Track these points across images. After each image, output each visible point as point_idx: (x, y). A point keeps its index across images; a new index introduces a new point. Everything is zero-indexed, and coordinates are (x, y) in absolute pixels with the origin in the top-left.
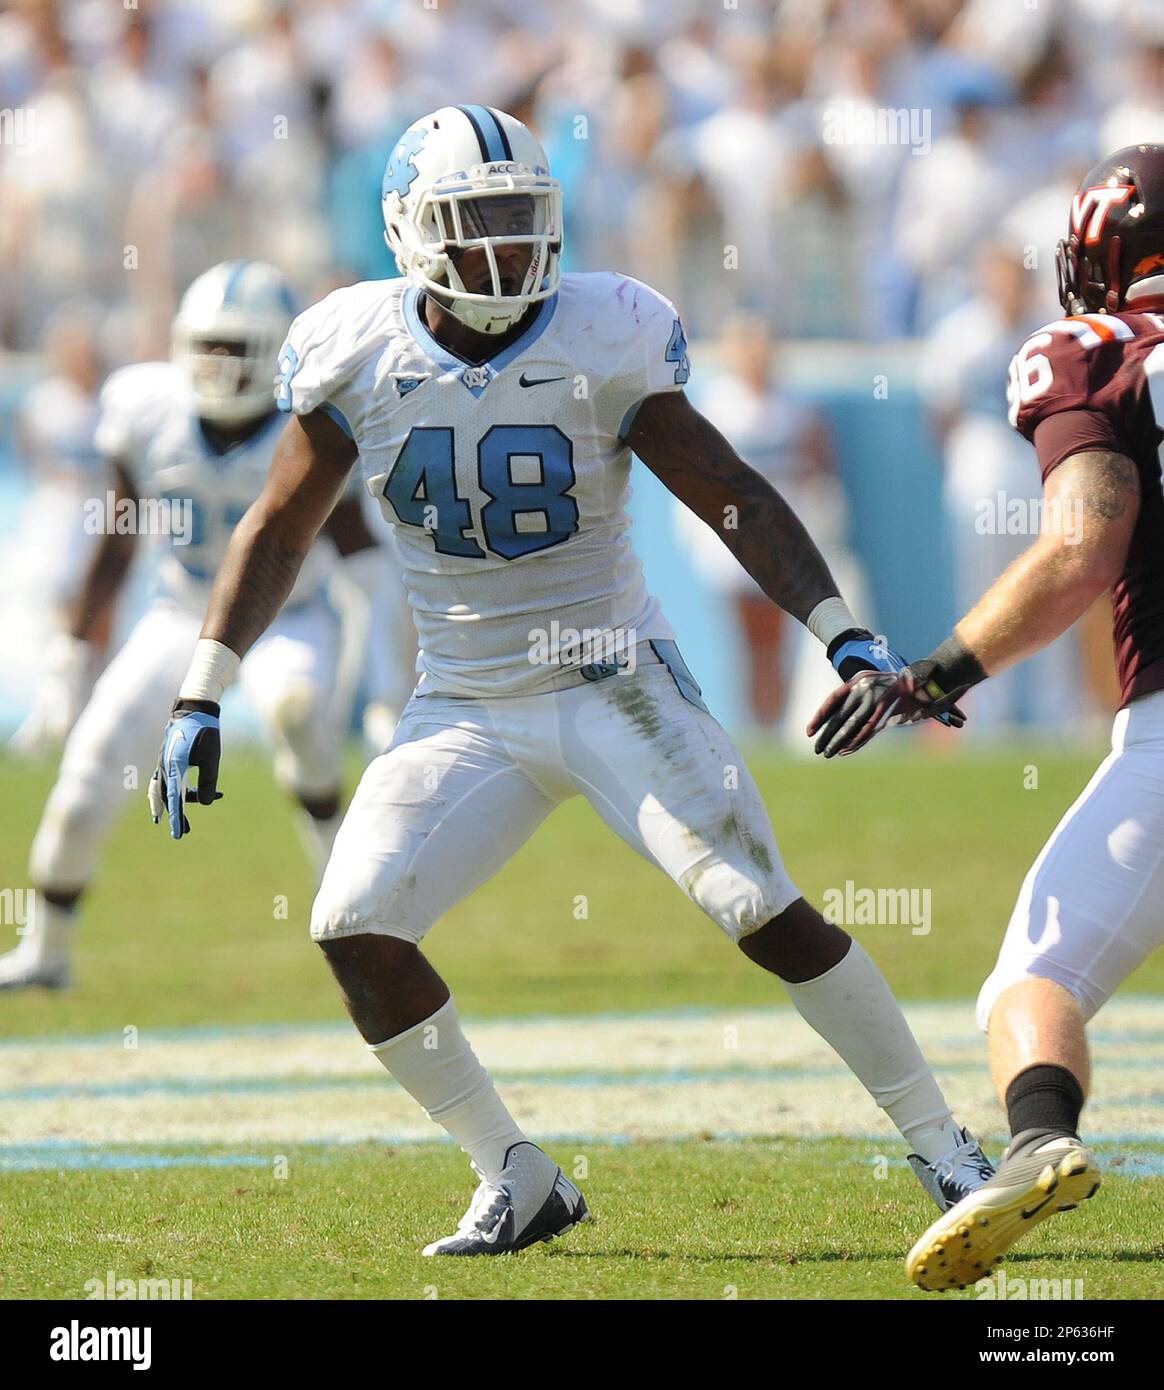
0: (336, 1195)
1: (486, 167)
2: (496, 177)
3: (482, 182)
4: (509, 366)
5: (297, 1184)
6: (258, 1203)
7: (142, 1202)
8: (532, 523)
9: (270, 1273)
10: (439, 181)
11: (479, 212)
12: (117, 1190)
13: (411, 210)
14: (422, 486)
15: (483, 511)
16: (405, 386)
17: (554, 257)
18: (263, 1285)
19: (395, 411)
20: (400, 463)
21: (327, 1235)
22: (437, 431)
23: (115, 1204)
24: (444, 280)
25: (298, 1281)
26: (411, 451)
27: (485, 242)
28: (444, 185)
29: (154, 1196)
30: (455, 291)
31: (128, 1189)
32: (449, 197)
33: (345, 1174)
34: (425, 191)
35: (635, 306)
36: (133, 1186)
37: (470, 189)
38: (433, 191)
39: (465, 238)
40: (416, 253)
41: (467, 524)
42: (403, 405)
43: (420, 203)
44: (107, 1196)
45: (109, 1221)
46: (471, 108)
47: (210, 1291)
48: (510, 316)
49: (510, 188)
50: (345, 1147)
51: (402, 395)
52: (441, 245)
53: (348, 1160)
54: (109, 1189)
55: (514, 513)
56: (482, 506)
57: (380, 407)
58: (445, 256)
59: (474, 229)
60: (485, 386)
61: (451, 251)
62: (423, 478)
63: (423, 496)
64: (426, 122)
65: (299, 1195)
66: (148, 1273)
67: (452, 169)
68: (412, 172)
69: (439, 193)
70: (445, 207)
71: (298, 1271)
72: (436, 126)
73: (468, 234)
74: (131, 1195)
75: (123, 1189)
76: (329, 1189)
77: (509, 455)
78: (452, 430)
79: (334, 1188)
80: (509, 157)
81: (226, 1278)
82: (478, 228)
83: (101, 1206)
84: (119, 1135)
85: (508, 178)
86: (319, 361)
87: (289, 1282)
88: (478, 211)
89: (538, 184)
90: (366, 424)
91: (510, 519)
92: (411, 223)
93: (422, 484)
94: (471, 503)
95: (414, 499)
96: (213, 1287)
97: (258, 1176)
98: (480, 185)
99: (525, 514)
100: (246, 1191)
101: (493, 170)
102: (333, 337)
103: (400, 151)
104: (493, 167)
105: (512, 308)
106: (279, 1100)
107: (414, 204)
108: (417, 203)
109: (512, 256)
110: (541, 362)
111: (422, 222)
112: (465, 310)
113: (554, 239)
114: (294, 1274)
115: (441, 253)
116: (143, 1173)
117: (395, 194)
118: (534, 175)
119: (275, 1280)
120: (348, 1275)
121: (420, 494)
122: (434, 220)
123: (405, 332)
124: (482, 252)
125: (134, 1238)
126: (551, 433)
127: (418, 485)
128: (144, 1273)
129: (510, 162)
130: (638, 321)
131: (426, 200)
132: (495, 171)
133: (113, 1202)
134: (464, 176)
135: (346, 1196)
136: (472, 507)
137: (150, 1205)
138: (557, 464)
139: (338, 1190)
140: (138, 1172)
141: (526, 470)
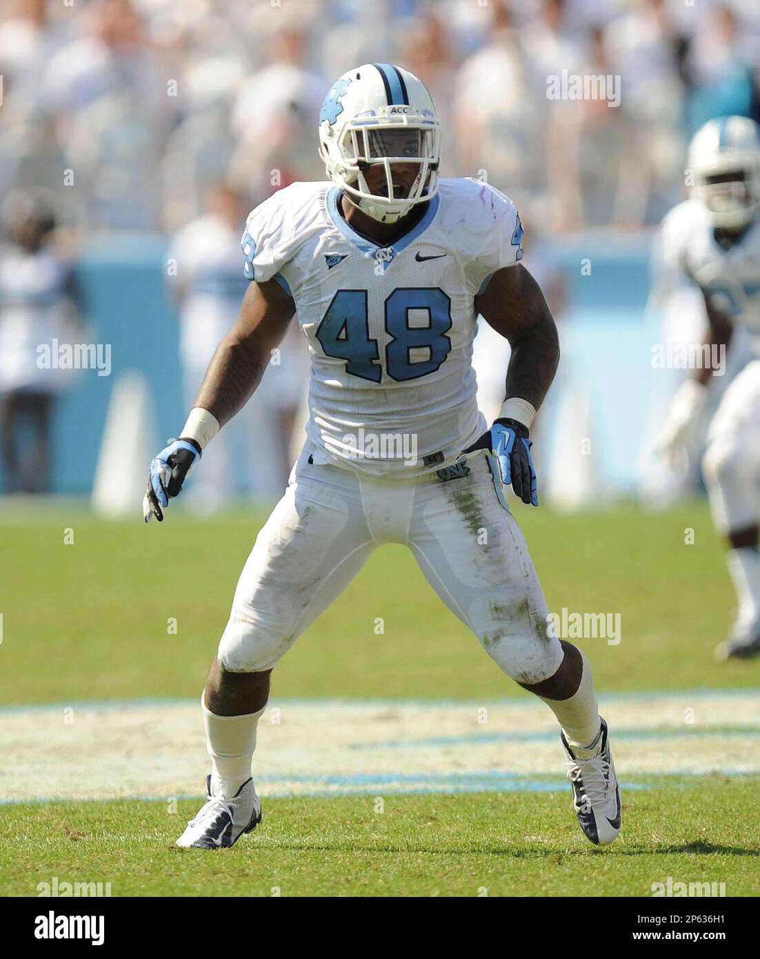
0: (690, 810)
1: (389, 108)
2: (396, 116)
3: (385, 118)
4: (408, 247)
5: (663, 802)
6: (636, 815)
7: (556, 815)
8: (420, 355)
9: (644, 864)
10: (356, 116)
11: (384, 139)
12: (537, 805)
13: (337, 133)
14: (344, 331)
15: (387, 347)
16: (331, 261)
17: (434, 173)
18: (639, 872)
19: (326, 278)
20: (329, 314)
21: (683, 838)
22: (355, 293)
23: (537, 815)
24: (355, 185)
25: (663, 870)
26: (337, 305)
27: (385, 161)
28: (360, 119)
29: (564, 810)
30: (363, 193)
31: (545, 805)
32: (362, 127)
33: (696, 795)
34: (346, 123)
35: (493, 206)
36: (549, 804)
37: (377, 123)
38: (352, 122)
39: (371, 157)
40: (338, 164)
41: (376, 356)
42: (331, 274)
43: (343, 130)
44: (531, 810)
45: (532, 828)
46: (382, 66)
47: (602, 876)
48: (399, 212)
49: (405, 124)
50: (696, 777)
51: (330, 267)
52: (355, 161)
53: (698, 786)
54: (533, 805)
55: (409, 348)
56: (386, 344)
57: (314, 277)
58: (357, 168)
59: (378, 151)
60: (391, 261)
61: (361, 164)
62: (345, 325)
63: (344, 337)
64: (352, 74)
65: (665, 810)
66: (559, 864)
67: (366, 108)
68: (339, 108)
69: (356, 124)
70: (359, 134)
71: (663, 862)
72: (358, 77)
73: (374, 154)
74: (548, 809)
75: (542, 805)
76: (685, 805)
77: (407, 309)
78: (366, 291)
79: (689, 805)
80: (406, 102)
81: (614, 867)
82: (381, 151)
83: (527, 817)
84: (540, 768)
85: (404, 117)
86: (271, 246)
87: (657, 870)
88: (382, 138)
89: (424, 122)
90: (304, 288)
91: (406, 352)
92: (336, 143)
93: (344, 329)
94: (378, 342)
95: (338, 339)
96: (606, 873)
97: (636, 797)
98: (384, 121)
99: (417, 349)
100: (627, 807)
101: (394, 111)
102: (279, 230)
103: (333, 93)
104: (394, 108)
105: (403, 207)
106: (650, 744)
107: (338, 130)
108: (341, 130)
109: (403, 172)
110: (430, 244)
111: (344, 144)
112: (368, 206)
113: (434, 161)
114: (660, 864)
115: (354, 165)
116: (556, 794)
117: (327, 123)
118: (422, 116)
119: (648, 868)
120: (698, 865)
121: (343, 336)
122: (351, 142)
123: (331, 224)
124: (382, 167)
125: (550, 839)
126: (437, 293)
127: (342, 329)
128: (557, 863)
129: (407, 106)
130: (495, 218)
131: (346, 129)
132: (395, 111)
133: (535, 814)
134: (373, 114)
135: (697, 811)
136: (379, 345)
137: (560, 816)
138: (440, 316)
139: (691, 807)
140: (553, 793)
141: (418, 318)
